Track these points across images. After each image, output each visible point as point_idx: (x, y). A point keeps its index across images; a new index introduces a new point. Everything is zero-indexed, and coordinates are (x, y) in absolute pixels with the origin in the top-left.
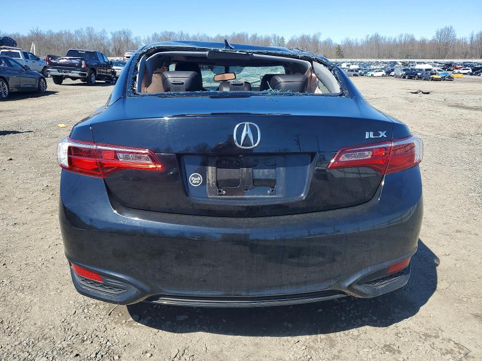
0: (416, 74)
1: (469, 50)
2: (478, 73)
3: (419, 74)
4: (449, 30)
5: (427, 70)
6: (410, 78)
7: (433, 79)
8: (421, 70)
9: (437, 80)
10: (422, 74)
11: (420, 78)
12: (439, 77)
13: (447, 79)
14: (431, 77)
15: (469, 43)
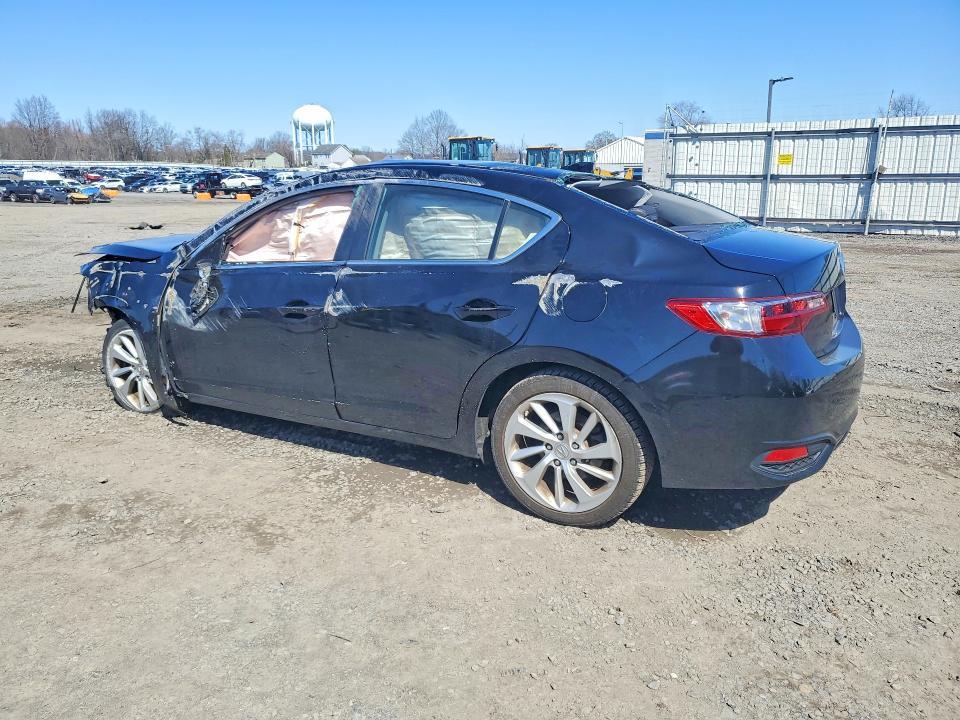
0: (35, 193)
1: (92, 145)
2: (137, 187)
3: (40, 191)
4: (42, 104)
5: (51, 183)
6: (20, 200)
7: (74, 201)
8: (40, 184)
9: (81, 202)
10: (46, 191)
11: (44, 199)
12: (85, 196)
13: (98, 199)
14: (69, 196)
15: (86, 131)
